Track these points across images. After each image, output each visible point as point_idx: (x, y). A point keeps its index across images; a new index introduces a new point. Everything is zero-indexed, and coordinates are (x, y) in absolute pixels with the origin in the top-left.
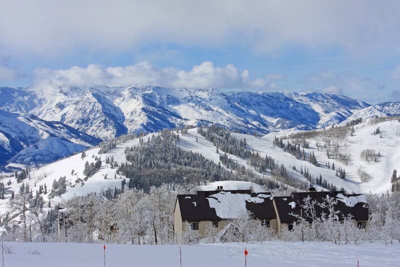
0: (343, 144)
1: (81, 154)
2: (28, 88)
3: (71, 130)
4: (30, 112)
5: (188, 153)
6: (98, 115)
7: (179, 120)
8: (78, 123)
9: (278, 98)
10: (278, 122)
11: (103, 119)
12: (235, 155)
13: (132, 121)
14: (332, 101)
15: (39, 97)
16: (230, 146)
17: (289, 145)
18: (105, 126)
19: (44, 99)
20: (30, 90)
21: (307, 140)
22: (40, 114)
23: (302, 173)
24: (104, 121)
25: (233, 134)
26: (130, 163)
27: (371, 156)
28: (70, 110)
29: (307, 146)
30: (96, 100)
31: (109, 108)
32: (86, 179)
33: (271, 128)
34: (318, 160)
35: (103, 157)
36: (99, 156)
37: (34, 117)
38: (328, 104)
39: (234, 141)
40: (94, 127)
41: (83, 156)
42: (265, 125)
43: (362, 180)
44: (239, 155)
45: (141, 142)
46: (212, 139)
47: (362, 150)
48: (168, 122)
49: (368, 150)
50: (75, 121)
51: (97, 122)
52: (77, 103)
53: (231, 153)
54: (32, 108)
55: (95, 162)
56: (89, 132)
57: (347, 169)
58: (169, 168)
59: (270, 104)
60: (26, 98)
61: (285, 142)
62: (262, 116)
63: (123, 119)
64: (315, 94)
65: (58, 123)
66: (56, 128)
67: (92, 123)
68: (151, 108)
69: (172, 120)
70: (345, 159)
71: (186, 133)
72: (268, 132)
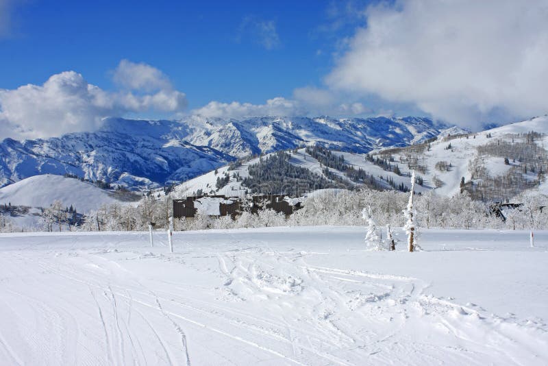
0: (421, 158)
1: (214, 171)
2: (181, 120)
3: (217, 152)
4: (184, 139)
5: (298, 168)
6: (238, 140)
7: (301, 142)
8: (222, 146)
9: (379, 122)
10: (380, 142)
11: (242, 142)
12: (335, 168)
13: (264, 144)
14: (423, 123)
15: (190, 127)
16: (330, 162)
17: (378, 159)
18: (244, 149)
19: (194, 129)
20: (183, 122)
21: (393, 155)
22: (191, 140)
23: (388, 181)
24: (243, 145)
25: (333, 152)
26: (251, 177)
27: (443, 166)
28: (215, 136)
29: (392, 160)
30: (235, 128)
31: (246, 134)
32: (217, 191)
33: (374, 146)
34: (401, 171)
35: (231, 173)
36: (228, 173)
37: (186, 143)
38: (421, 126)
39: (334, 158)
40: (235, 150)
41: (216, 173)
42: (370, 144)
43: (436, 185)
44: (338, 169)
45: (261, 160)
46: (316, 157)
47: (437, 162)
48: (293, 144)
49: (441, 162)
50: (220, 146)
51: (237, 146)
52: (220, 131)
53: (332, 167)
54: (185, 136)
55: (225, 177)
56: (231, 154)
57: (424, 177)
58: (282, 180)
59: (374, 127)
60: (180, 128)
61: (375, 157)
62: (367, 137)
63: (258, 143)
64: (409, 118)
65: (205, 147)
66: (204, 151)
67: (233, 146)
68: (279, 133)
69: (296, 142)
70: (423, 170)
71: (296, 153)
72: (372, 149)
